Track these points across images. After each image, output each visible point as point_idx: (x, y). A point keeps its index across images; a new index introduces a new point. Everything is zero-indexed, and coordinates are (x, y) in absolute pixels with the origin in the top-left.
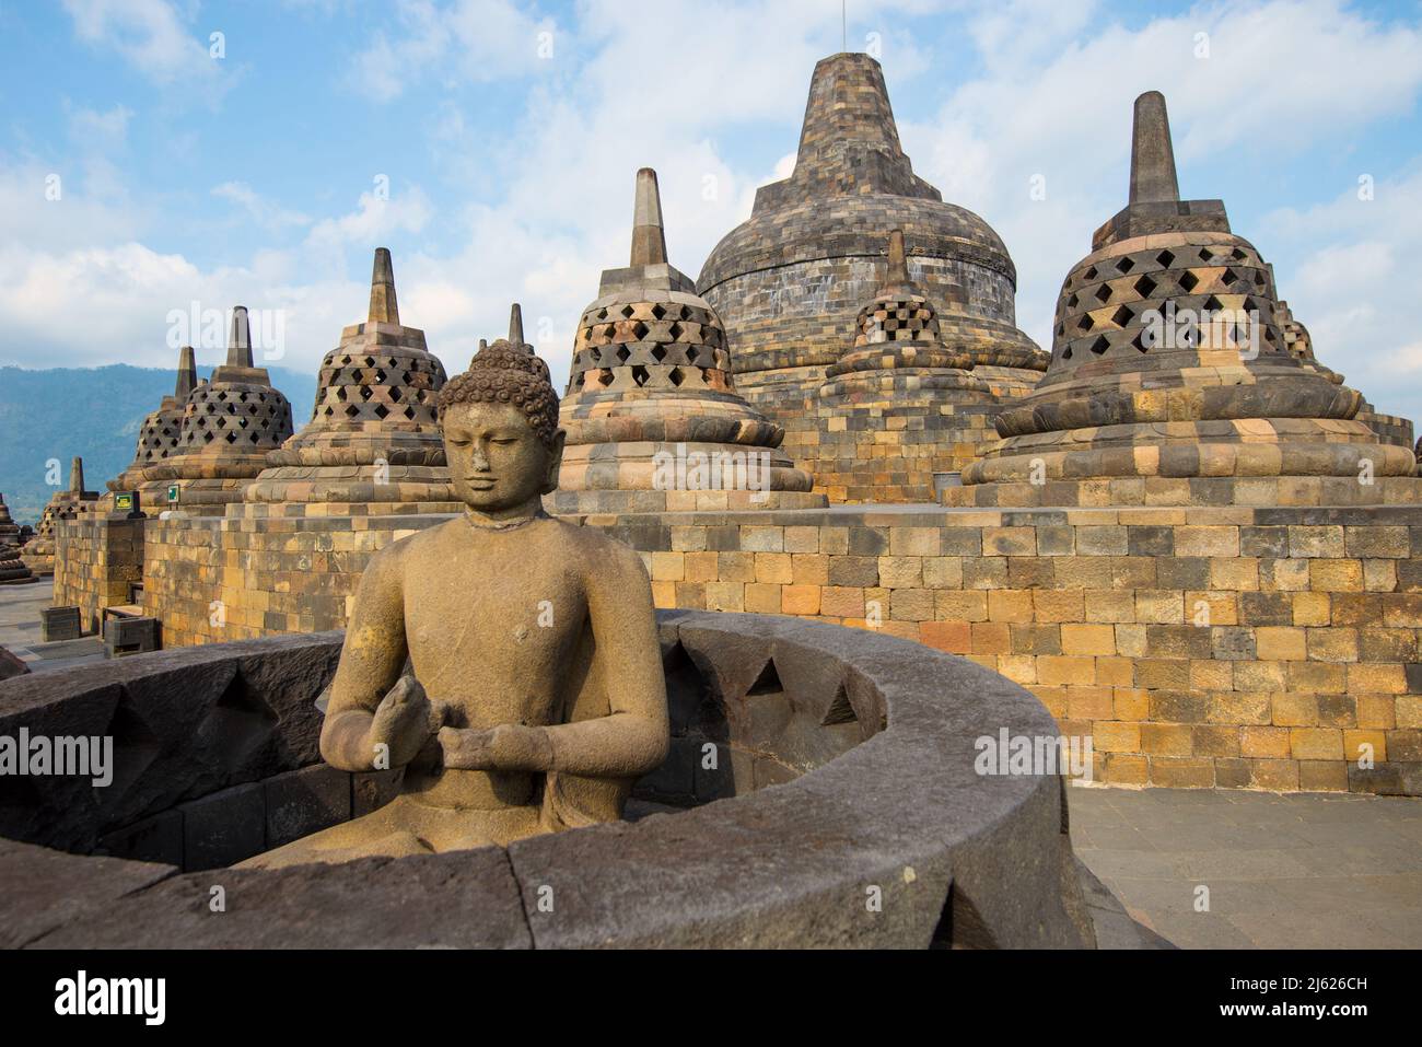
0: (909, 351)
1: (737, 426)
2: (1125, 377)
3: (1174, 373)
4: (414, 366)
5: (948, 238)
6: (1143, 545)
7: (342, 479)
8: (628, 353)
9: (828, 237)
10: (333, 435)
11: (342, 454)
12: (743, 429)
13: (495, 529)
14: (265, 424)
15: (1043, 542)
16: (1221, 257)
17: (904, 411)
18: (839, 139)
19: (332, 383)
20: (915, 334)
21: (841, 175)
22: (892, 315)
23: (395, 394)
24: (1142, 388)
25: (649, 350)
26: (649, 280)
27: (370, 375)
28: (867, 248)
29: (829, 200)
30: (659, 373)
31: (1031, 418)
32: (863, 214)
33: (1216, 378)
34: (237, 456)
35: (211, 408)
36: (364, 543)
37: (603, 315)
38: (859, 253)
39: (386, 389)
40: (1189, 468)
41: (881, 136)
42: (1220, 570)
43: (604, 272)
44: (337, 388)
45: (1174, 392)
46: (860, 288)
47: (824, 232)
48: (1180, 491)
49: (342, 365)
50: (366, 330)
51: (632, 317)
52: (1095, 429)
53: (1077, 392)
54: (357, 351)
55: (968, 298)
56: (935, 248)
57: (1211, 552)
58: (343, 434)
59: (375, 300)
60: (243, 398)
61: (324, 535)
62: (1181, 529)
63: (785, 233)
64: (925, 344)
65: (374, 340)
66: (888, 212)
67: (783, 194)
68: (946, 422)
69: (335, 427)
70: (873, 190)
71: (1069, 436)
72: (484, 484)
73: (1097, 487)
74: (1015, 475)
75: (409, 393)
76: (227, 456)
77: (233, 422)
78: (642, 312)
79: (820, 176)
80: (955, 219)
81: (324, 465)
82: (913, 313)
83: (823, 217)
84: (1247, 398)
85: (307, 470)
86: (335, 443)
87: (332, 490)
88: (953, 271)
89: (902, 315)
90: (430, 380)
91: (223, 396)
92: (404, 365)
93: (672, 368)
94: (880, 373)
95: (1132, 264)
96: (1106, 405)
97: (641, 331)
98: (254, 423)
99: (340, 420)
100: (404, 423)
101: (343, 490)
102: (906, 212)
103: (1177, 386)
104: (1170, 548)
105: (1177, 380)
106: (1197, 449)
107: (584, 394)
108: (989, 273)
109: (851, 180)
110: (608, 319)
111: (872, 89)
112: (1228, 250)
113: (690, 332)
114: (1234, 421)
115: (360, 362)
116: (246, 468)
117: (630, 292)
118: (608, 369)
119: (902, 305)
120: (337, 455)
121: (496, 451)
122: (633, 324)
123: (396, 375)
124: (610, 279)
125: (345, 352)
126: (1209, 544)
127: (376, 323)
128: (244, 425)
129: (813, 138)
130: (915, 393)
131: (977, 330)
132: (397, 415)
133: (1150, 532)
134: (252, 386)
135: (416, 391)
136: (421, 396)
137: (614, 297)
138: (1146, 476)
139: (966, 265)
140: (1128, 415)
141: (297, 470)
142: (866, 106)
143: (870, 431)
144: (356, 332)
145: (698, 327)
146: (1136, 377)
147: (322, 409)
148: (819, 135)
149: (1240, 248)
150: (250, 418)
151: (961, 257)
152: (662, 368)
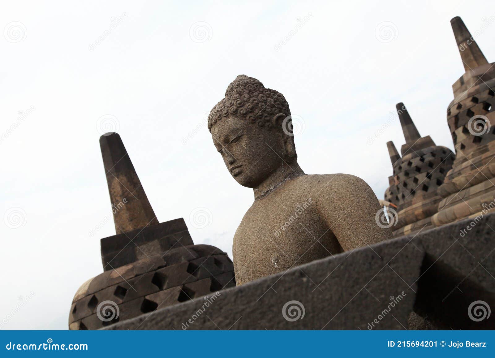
7: (486, 190)
10: (469, 162)
11: (480, 173)
13: (262, 196)
19: (457, 127)
34: (433, 199)
35: (407, 174)
49: (457, 111)
50: (466, 79)
58: (477, 159)
60: (422, 160)
69: (469, 155)
76: (428, 201)
77: (422, 178)
81: (471, 185)
85: (463, 192)
86: (473, 167)
91: (410, 164)
127: (470, 72)
128: (429, 176)
134: (425, 150)
147: (459, 145)
150: (431, 171)
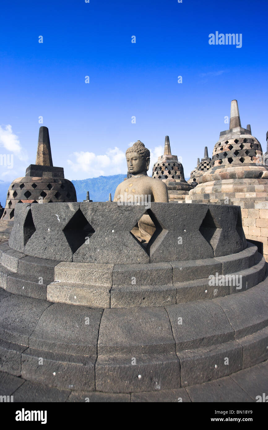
4: (174, 165)
8: (227, 154)
12: (264, 174)
19: (155, 171)
23: (169, 173)
25: (233, 153)
26: (234, 132)
27: (163, 168)
30: (236, 159)
37: (220, 144)
39: (167, 171)
43: (221, 132)
44: (156, 172)
50: (163, 157)
51: (228, 144)
54: (161, 163)
59: (165, 149)
65: (165, 159)
72: (132, 168)
78: (231, 142)
92: (172, 165)
93: (240, 158)
97: (231, 147)
100: (172, 180)
107: (214, 167)
110: (221, 145)
113: (247, 146)
115: (161, 165)
117: (229, 135)
118: (221, 160)
121: (134, 162)
122: (228, 146)
123: (170, 167)
124: (223, 133)
125: (158, 163)
132: (170, 178)
135: (175, 171)
137: (223, 139)
145: (250, 144)
152: (237, 158)
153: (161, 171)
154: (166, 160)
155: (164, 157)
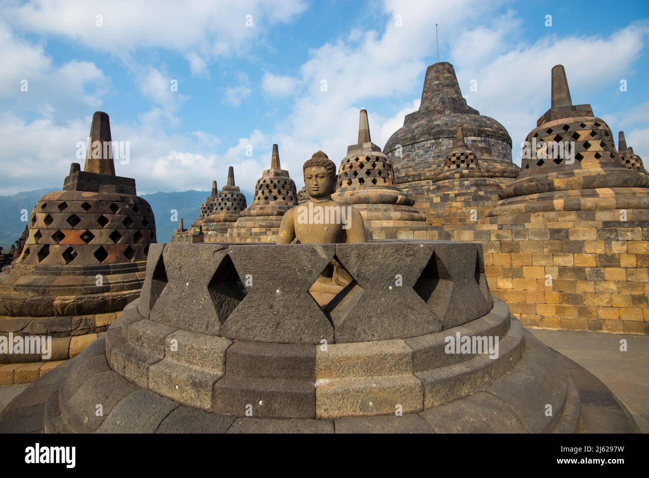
0: (465, 171)
1: (397, 198)
2: (550, 174)
3: (571, 172)
4: (285, 183)
5: (482, 129)
6: (556, 236)
7: (263, 220)
8: (357, 174)
9: (433, 131)
10: (260, 206)
11: (263, 212)
12: (399, 199)
13: (319, 202)
14: (238, 204)
15: (515, 235)
16: (589, 126)
17: (464, 194)
18: (437, 95)
19: (260, 189)
20: (468, 165)
21: (438, 108)
22: (458, 158)
23: (279, 192)
24: (557, 178)
25: (364, 172)
26: (364, 148)
27: (272, 186)
28: (449, 134)
29: (433, 118)
30: (368, 180)
31: (512, 191)
32: (447, 122)
33: (589, 173)
34: (230, 215)
35: (222, 200)
36: (271, 239)
37: (348, 161)
38: (445, 136)
39: (276, 190)
40: (577, 207)
41: (454, 92)
42: (589, 245)
43: (349, 147)
44: (261, 191)
45: (570, 179)
46: (446, 150)
47: (431, 129)
48: (573, 216)
49: (263, 183)
50: (270, 171)
51: (359, 161)
52: (538, 194)
53: (531, 181)
54: (267, 179)
55: (491, 152)
56: (477, 132)
57: (584, 238)
58: (263, 206)
59: (273, 162)
60: (232, 196)
61: (258, 237)
62: (572, 229)
63: (416, 131)
64: (472, 169)
65: (273, 174)
66: (457, 120)
67: (415, 117)
68: (481, 198)
69: (261, 203)
70: (451, 113)
71: (527, 197)
73: (538, 215)
74: (505, 213)
75: (284, 192)
76: (227, 215)
77: (229, 204)
78: (362, 159)
79: (430, 109)
80: (485, 121)
81: (257, 216)
82: (467, 157)
83: (431, 124)
84: (601, 180)
85: (253, 217)
86: (261, 208)
87: (260, 224)
88: (485, 141)
89: (462, 158)
90: (291, 188)
91: (226, 196)
92: (282, 182)
93: (372, 178)
94: (454, 180)
95: (552, 130)
96: (542, 185)
97: (362, 166)
98: (235, 205)
99: (262, 201)
100: (282, 202)
101: (263, 224)
102: (464, 120)
103: (572, 176)
104: (567, 237)
105: (572, 174)
106: (580, 200)
107: (342, 189)
108: (500, 141)
109: (442, 109)
110: (350, 162)
111: (450, 75)
112: (593, 123)
113: (379, 166)
114: (596, 189)
115: (268, 182)
116: (233, 219)
117: (358, 152)
118: (350, 180)
119: (462, 154)
120: (261, 212)
121: (319, 180)
122: (359, 163)
123: (279, 186)
124: (351, 148)
125: (264, 179)
126: (584, 235)
127: (273, 169)
128: (232, 205)
129: (427, 95)
130: (468, 187)
131: (495, 164)
132: (280, 199)
133: (559, 231)
134: (235, 192)
135: (286, 191)
136: (288, 193)
137: (352, 155)
138: (559, 211)
139: (490, 139)
140: (551, 188)
141: (249, 217)
142: (448, 81)
143: (450, 202)
144: (267, 172)
145: (382, 163)
146: (555, 174)
147: (257, 198)
148: (429, 94)
149: (598, 122)
150: (234, 203)
151: (488, 136)
152: (369, 178)
153: (268, 190)
154: (274, 176)
155: (272, 171)
